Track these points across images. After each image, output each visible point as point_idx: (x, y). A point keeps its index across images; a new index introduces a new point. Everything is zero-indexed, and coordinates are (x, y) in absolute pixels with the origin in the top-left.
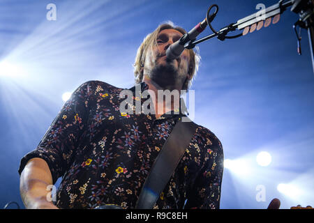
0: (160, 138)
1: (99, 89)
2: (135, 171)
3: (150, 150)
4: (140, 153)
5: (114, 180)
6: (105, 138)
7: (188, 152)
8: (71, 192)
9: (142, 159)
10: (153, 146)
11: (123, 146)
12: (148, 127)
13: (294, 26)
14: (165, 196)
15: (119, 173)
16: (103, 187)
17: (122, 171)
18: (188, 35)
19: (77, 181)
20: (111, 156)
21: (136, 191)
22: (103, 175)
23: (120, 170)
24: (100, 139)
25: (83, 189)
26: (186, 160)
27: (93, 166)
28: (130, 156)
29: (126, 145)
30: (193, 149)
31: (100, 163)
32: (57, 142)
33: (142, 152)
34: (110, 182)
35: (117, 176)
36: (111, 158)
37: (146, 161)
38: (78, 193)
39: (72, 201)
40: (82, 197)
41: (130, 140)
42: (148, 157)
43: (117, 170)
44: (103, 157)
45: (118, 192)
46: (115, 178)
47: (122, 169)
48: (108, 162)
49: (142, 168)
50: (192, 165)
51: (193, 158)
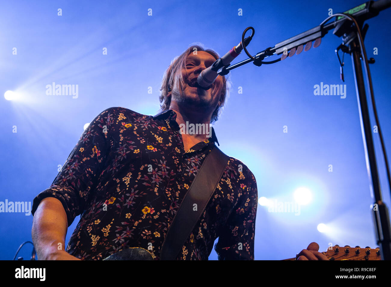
0: (190, 174)
1: (121, 117)
2: (163, 211)
3: (179, 187)
4: (169, 190)
5: (140, 221)
6: (130, 174)
7: (220, 189)
8: (92, 232)
9: (170, 197)
10: (182, 183)
11: (150, 183)
12: (176, 162)
13: (336, 51)
14: (195, 238)
15: (145, 213)
16: (128, 229)
17: (149, 212)
18: (221, 59)
19: (99, 221)
20: (137, 194)
21: (165, 234)
22: (128, 216)
23: (147, 210)
24: (125, 175)
25: (106, 230)
26: (218, 198)
27: (117, 205)
28: (157, 194)
29: (154, 182)
30: (225, 186)
31: (125, 202)
32: (73, 178)
33: (170, 189)
34: (136, 224)
35: (144, 217)
36: (137, 196)
37: (176, 200)
38: (101, 234)
39: (94, 244)
40: (106, 239)
41: (157, 176)
42: (177, 195)
43: (143, 210)
44: (128, 195)
45: (145, 235)
46: (142, 219)
47: (149, 209)
48: (133, 200)
49: (171, 208)
50: (225, 203)
51: (226, 195)
